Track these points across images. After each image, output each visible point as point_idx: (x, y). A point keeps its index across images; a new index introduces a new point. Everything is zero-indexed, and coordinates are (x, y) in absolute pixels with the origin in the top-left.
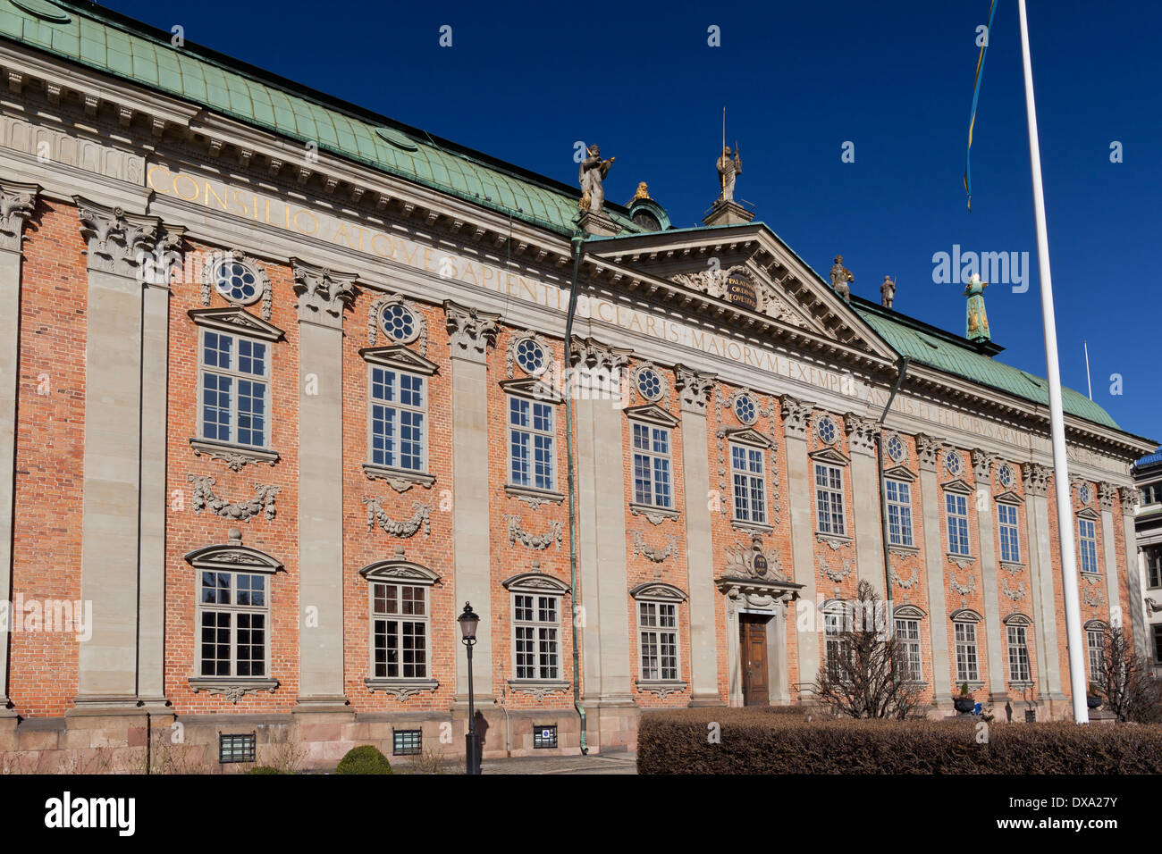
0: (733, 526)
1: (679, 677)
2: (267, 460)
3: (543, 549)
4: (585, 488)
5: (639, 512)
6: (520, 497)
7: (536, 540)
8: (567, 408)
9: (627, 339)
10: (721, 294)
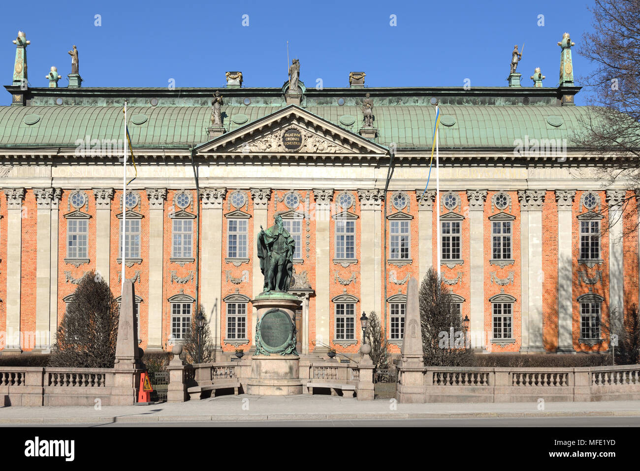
1: (246, 338)
6: (176, 262)
7: (182, 280)
8: (197, 219)
9: (226, 182)
10: (279, 144)
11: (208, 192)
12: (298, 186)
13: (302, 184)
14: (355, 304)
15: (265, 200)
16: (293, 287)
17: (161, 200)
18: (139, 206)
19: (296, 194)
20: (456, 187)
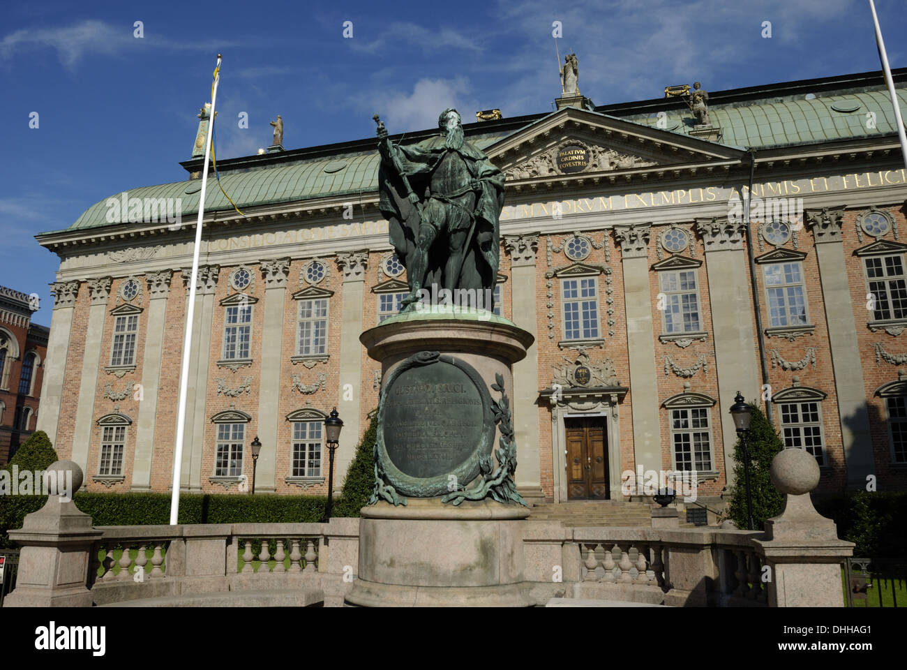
0: (560, 346)
2: (247, 364)
10: (550, 168)
12: (587, 225)
13: (593, 222)
14: (708, 410)
15: (530, 253)
16: (587, 385)
17: (360, 269)
18: (327, 279)
19: (584, 237)
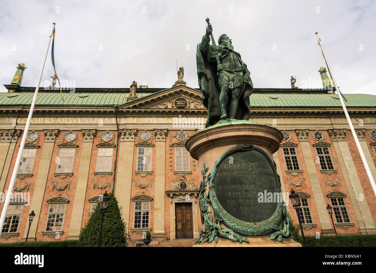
0: (174, 173)
1: (149, 227)
2: (30, 176)
3: (104, 189)
4: (119, 170)
5: (138, 174)
6: (99, 175)
7: (101, 187)
8: (116, 148)
9: (137, 126)
10: (173, 106)
11: (125, 131)
15: (164, 136)
17: (92, 137)
18: (76, 140)
19: (185, 132)
20: (287, 128)
